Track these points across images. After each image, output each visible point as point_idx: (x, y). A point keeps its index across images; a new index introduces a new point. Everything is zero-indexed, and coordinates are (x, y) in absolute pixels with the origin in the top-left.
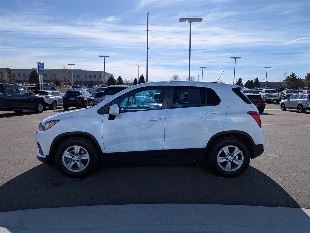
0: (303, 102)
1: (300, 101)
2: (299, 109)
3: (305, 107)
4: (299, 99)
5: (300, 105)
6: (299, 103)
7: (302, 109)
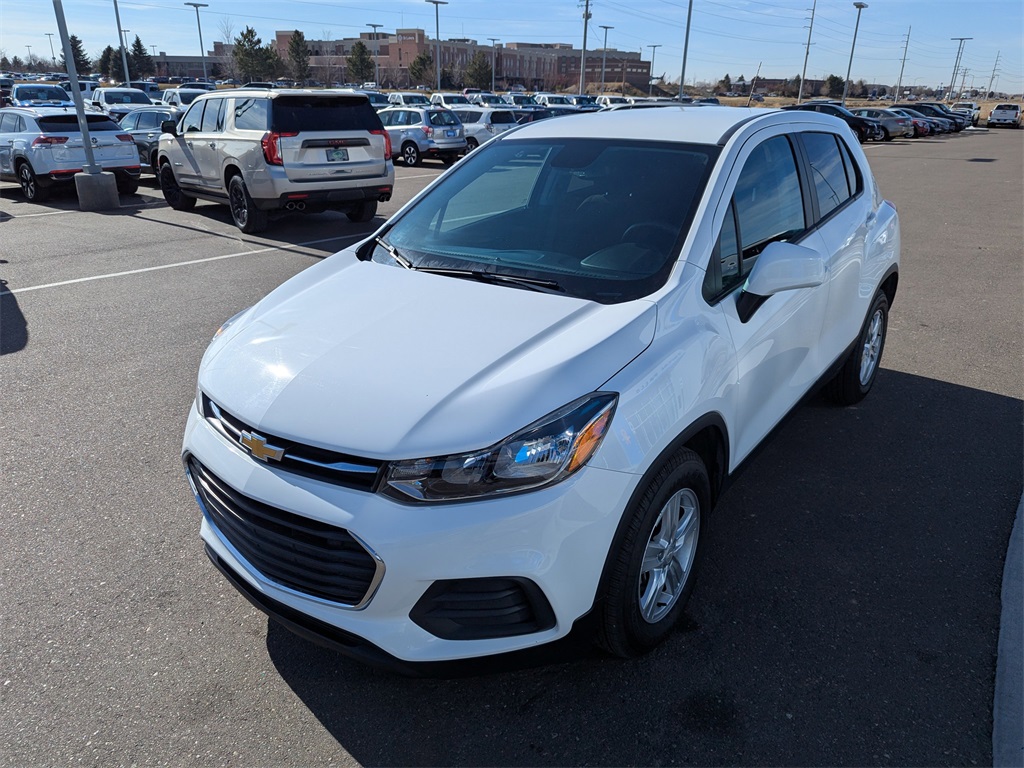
0: (415, 135)
1: (407, 130)
2: (406, 156)
3: (425, 150)
4: (401, 124)
5: (408, 143)
6: (403, 136)
7: (415, 155)
